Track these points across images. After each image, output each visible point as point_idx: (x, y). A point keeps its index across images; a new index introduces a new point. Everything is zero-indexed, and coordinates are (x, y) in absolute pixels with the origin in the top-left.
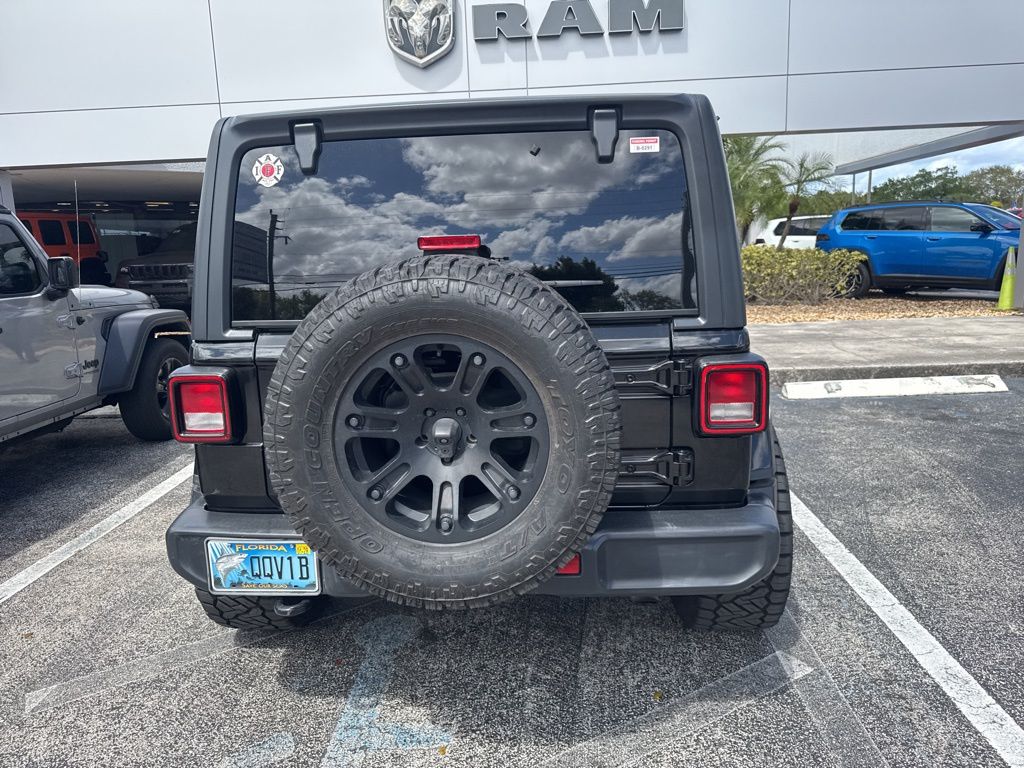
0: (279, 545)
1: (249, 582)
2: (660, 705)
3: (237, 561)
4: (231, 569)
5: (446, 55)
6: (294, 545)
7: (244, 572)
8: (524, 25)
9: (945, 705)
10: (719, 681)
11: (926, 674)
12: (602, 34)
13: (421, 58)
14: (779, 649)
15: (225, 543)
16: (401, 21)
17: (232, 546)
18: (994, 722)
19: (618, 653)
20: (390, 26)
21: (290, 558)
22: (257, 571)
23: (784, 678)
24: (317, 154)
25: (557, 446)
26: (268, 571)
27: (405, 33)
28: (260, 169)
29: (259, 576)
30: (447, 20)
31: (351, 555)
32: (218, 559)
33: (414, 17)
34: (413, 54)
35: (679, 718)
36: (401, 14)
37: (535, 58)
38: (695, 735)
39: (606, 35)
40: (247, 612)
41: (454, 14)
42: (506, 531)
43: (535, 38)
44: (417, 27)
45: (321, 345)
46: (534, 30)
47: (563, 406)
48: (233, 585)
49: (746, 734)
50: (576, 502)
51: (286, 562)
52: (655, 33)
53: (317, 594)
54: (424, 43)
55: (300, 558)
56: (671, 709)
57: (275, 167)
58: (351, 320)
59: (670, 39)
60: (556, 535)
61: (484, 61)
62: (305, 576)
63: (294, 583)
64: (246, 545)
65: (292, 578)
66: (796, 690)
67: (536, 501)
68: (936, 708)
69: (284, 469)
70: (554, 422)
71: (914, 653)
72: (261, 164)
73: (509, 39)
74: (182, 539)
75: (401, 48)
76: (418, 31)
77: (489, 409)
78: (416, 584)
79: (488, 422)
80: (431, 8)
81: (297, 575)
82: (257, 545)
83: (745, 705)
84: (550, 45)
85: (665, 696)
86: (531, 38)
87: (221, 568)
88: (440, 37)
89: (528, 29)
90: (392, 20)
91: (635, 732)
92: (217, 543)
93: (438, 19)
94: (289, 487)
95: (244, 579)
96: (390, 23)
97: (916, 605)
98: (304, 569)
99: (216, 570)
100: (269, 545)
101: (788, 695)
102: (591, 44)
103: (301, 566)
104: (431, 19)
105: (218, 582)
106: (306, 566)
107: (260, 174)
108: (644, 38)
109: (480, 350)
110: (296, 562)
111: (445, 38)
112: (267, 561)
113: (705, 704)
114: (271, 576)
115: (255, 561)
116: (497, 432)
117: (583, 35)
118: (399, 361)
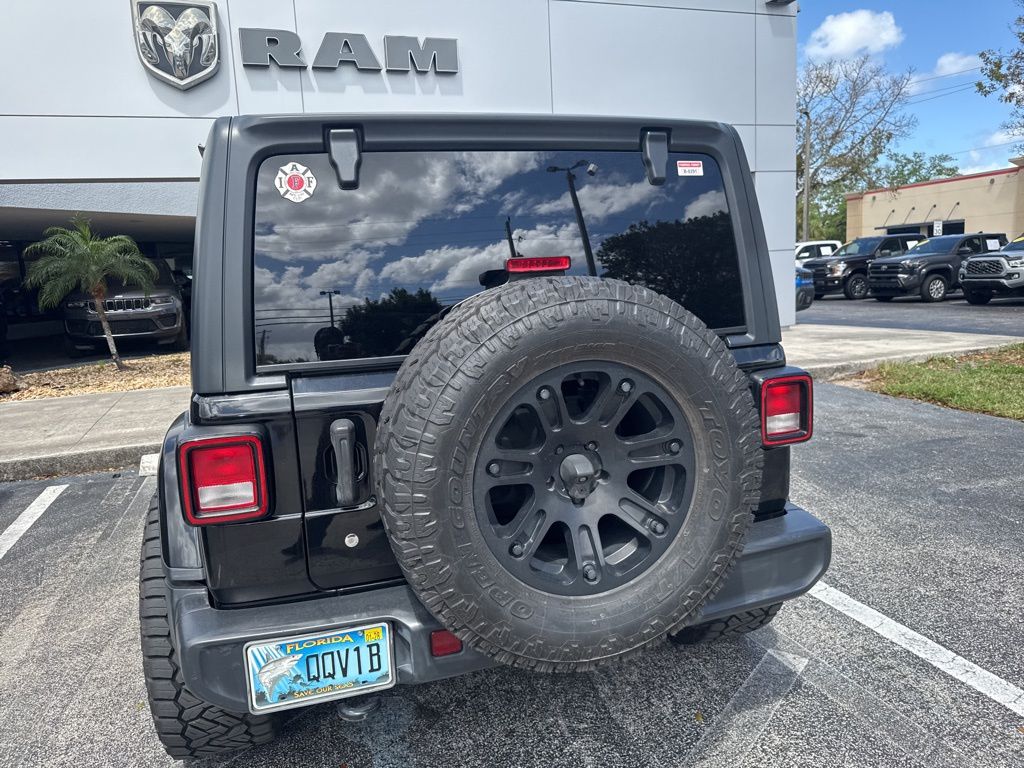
0: (343, 635)
1: (304, 689)
2: (708, 726)
3: (288, 666)
4: (280, 677)
5: (210, 78)
6: (363, 631)
7: (298, 677)
8: (298, 54)
9: (925, 666)
10: (741, 689)
11: (892, 643)
12: (380, 70)
13: (182, 79)
14: (768, 647)
15: (272, 646)
16: (155, 36)
17: (283, 647)
18: (967, 671)
19: (634, 685)
20: (142, 41)
21: (357, 649)
22: (314, 672)
23: (791, 673)
24: (358, 165)
25: (706, 471)
26: (329, 670)
27: (162, 50)
28: (285, 179)
29: (317, 679)
30: (212, 41)
31: (501, 626)
32: (261, 668)
33: (171, 34)
34: (172, 74)
35: (733, 734)
36: (155, 28)
37: (311, 89)
38: (758, 746)
39: (383, 71)
40: (227, 733)
41: (218, 34)
42: (657, 569)
43: (310, 68)
44: (176, 44)
45: (471, 382)
46: (309, 60)
47: (718, 428)
48: (283, 697)
49: (799, 733)
50: (730, 527)
51: (353, 655)
52: (431, 74)
53: (391, 686)
54: (185, 64)
55: (370, 646)
56: (720, 727)
57: (304, 178)
58: (506, 350)
59: (446, 81)
60: (712, 566)
61: (254, 87)
62: (376, 666)
63: (362, 678)
64: (301, 644)
65: (360, 672)
66: (807, 681)
67: (684, 531)
68: (921, 670)
69: (424, 535)
70: (703, 446)
71: (872, 627)
72: (286, 174)
73: (281, 67)
74: (208, 652)
75: (155, 65)
76: (176, 49)
77: (628, 440)
78: (574, 646)
79: (626, 454)
80: (192, 26)
81: (366, 666)
82: (316, 640)
83: (778, 706)
84: (326, 77)
85: (707, 716)
86: (305, 68)
87: (266, 678)
88: (203, 58)
89: (302, 58)
90: (144, 34)
91: (704, 758)
92: (262, 648)
93: (200, 39)
94: (429, 557)
95: (296, 687)
96: (142, 37)
97: (842, 586)
98: (375, 658)
99: (258, 683)
100: (330, 637)
101: (805, 687)
102: (370, 79)
103: (372, 655)
104: (192, 39)
105: (261, 697)
106: (378, 654)
107: (286, 187)
108: (422, 77)
109: (630, 375)
110: (365, 653)
111: (208, 59)
112: (328, 658)
113: (744, 714)
114: (332, 676)
115: (313, 661)
116: (637, 463)
117: (359, 70)
118: (545, 394)
